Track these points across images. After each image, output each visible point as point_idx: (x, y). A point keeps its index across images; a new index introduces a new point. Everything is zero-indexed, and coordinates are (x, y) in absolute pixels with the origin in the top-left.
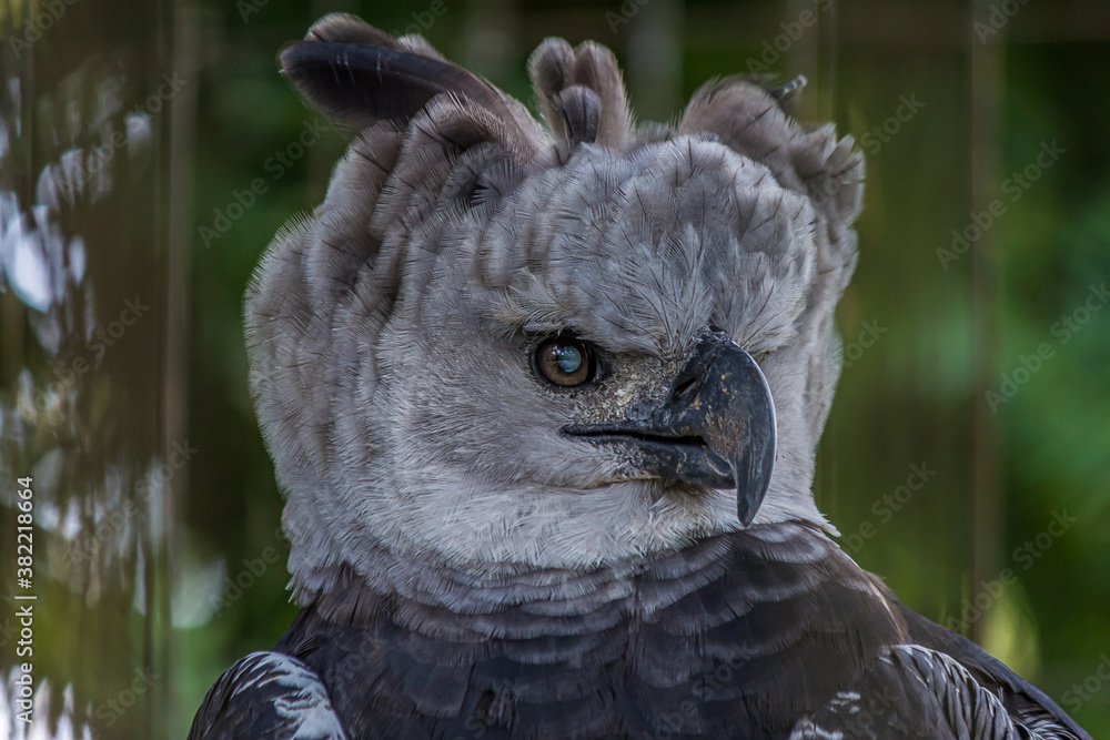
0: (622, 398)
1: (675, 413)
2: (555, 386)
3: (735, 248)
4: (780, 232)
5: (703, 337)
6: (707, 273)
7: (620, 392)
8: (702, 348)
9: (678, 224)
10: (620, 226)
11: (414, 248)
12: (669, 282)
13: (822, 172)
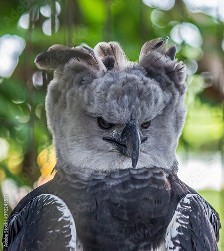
0: (114, 133)
1: (122, 139)
2: (102, 128)
3: (138, 100)
4: (150, 95)
5: (128, 122)
6: (130, 107)
7: (114, 131)
8: (127, 125)
9: (123, 95)
10: (109, 96)
11: (68, 95)
12: (121, 109)
13: (174, 71)
